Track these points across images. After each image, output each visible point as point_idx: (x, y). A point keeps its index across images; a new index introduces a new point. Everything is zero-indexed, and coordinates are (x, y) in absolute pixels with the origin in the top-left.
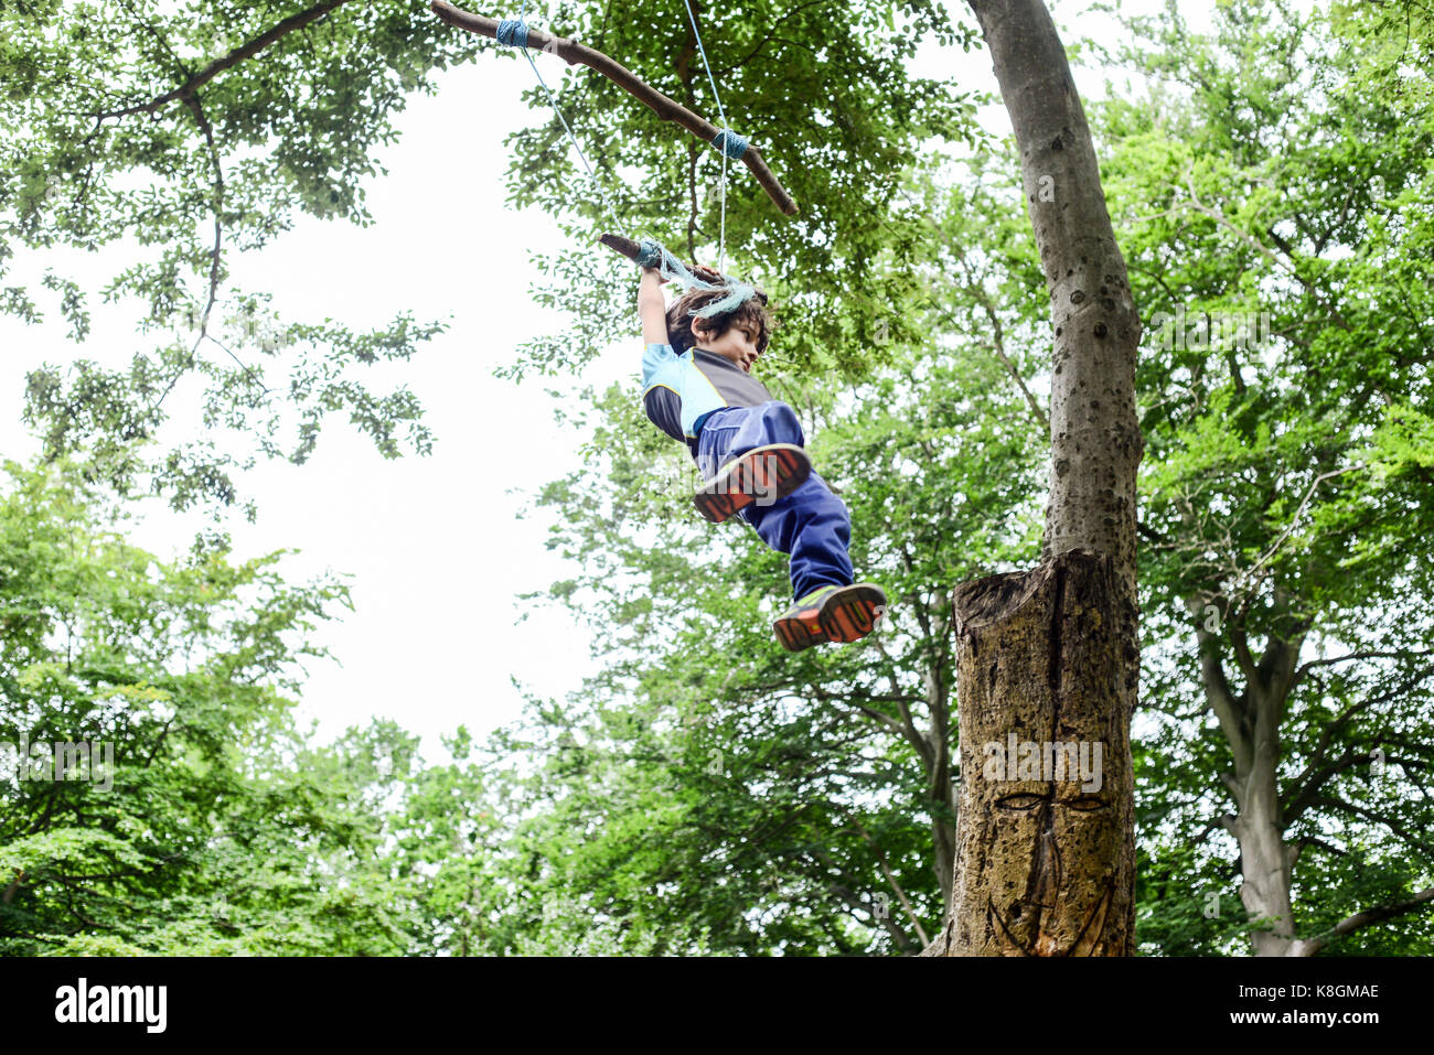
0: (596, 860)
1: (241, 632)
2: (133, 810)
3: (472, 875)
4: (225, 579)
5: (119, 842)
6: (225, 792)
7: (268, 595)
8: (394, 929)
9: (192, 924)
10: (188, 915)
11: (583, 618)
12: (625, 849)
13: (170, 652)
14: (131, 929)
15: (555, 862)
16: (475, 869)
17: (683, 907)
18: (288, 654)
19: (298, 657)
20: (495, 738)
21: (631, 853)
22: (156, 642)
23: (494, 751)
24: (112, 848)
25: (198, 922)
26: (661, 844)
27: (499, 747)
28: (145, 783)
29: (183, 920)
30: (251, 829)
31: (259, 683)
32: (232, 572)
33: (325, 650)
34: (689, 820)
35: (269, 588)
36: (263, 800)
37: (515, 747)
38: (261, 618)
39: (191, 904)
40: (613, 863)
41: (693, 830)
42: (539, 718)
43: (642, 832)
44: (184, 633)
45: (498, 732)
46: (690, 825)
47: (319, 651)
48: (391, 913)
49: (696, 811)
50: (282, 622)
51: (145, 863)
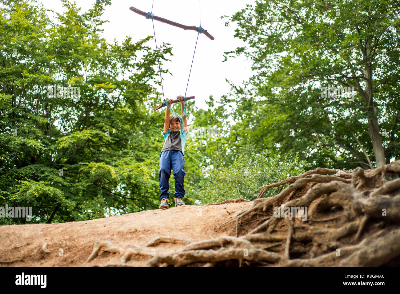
0: (257, 136)
1: (140, 66)
2: (108, 123)
3: (218, 143)
4: (132, 48)
5: (103, 133)
6: (138, 118)
7: (146, 53)
8: (193, 158)
9: (129, 158)
10: (128, 156)
11: (250, 57)
12: (265, 132)
13: (117, 74)
14: (110, 161)
15: (244, 137)
16: (219, 141)
17: (286, 149)
18: (156, 73)
19: (159, 73)
20: (223, 98)
21: (267, 133)
22: (113, 71)
23: (222, 103)
24: (101, 135)
25: (131, 158)
26: (279, 128)
27: (224, 102)
28: (111, 115)
29: (126, 157)
30: (146, 129)
31: (147, 83)
32: (133, 45)
33: (167, 71)
34: (288, 120)
35: (146, 51)
36: (150, 119)
37: (229, 101)
38: (145, 61)
39: (128, 152)
40: (262, 137)
41: (289, 123)
42: (236, 92)
43: (272, 124)
44: (121, 67)
45: (223, 96)
46: (289, 121)
47: (165, 71)
48: (192, 153)
49: (290, 116)
50: (153, 62)
51: (112, 140)
